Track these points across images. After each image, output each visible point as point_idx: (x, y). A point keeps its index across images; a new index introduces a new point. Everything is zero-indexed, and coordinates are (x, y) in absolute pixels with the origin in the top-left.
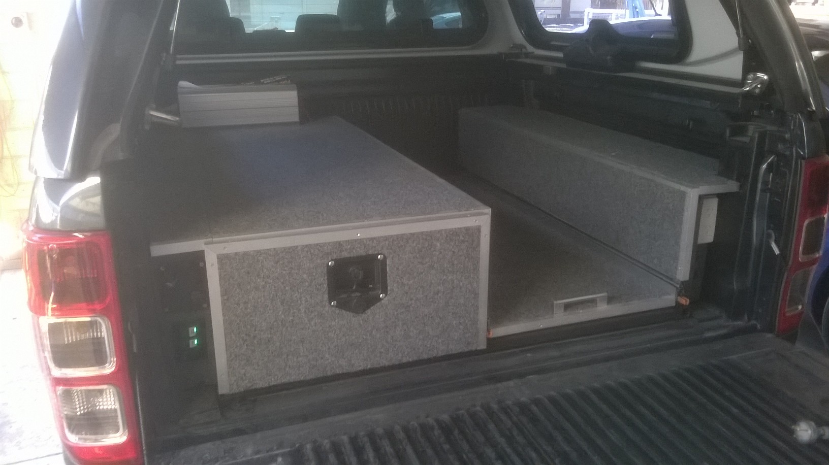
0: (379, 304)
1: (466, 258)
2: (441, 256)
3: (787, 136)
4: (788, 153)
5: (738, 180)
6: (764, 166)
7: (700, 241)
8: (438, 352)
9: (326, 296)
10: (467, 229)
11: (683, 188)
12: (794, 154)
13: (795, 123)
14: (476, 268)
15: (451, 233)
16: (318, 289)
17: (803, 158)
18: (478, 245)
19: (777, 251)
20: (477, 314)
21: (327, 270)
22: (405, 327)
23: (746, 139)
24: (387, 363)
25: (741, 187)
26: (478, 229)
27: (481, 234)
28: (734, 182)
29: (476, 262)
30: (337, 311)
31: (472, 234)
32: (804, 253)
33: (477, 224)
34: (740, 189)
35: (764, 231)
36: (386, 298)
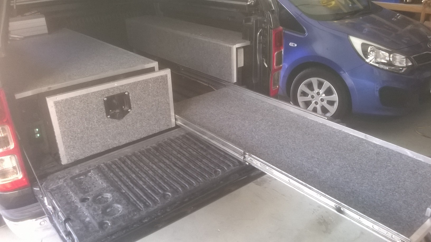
0: (128, 114)
1: (163, 89)
2: (152, 90)
3: (265, 21)
4: (266, 27)
5: (250, 40)
6: (259, 33)
7: (239, 66)
8: (156, 131)
9: (105, 114)
10: (162, 76)
11: (230, 46)
12: (269, 27)
13: (267, 15)
14: (167, 93)
15: (155, 79)
16: (101, 111)
17: (272, 29)
18: (167, 83)
19: (267, 66)
20: (170, 112)
21: (104, 102)
22: (141, 122)
23: (251, 24)
24: (135, 139)
25: (251, 43)
26: (166, 76)
27: (168, 78)
28: (248, 41)
29: (167, 90)
30: (111, 120)
31: (164, 78)
32: (276, 65)
33: (166, 73)
34: (251, 44)
35: (261, 59)
36: (131, 111)
